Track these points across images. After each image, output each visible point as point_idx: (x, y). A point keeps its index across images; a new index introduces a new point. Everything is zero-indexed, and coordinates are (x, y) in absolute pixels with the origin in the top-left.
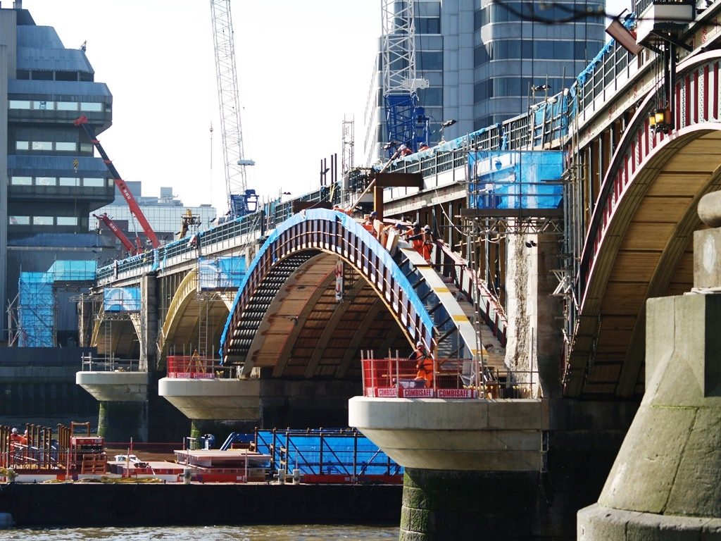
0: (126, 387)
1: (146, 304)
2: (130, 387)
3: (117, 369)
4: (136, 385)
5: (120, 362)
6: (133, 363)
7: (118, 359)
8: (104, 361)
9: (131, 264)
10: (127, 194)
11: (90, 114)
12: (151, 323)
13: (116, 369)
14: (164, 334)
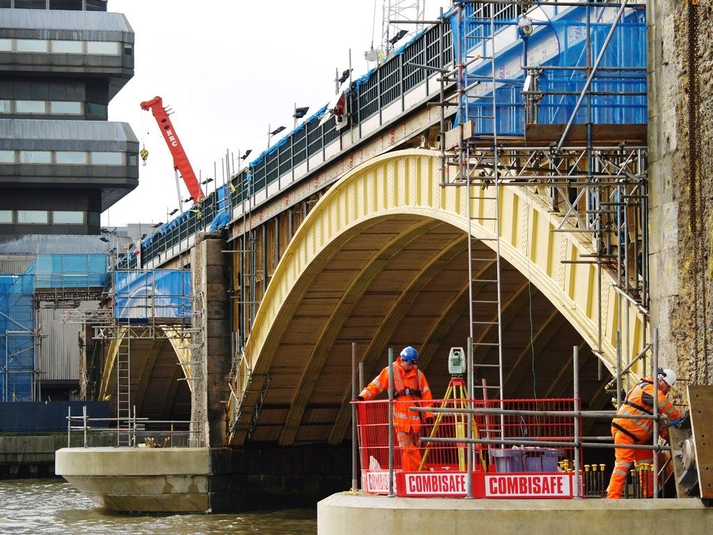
0: (162, 482)
1: (204, 300)
2: (172, 481)
3: (143, 442)
4: (185, 476)
5: (148, 427)
6: (177, 427)
7: (146, 420)
8: (113, 424)
9: (168, 237)
10: (172, 138)
11: (101, 59)
12: (215, 341)
13: (140, 440)
14: (249, 360)
